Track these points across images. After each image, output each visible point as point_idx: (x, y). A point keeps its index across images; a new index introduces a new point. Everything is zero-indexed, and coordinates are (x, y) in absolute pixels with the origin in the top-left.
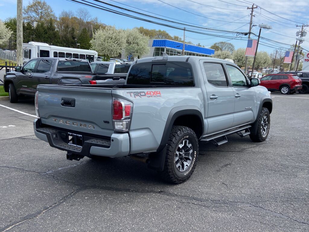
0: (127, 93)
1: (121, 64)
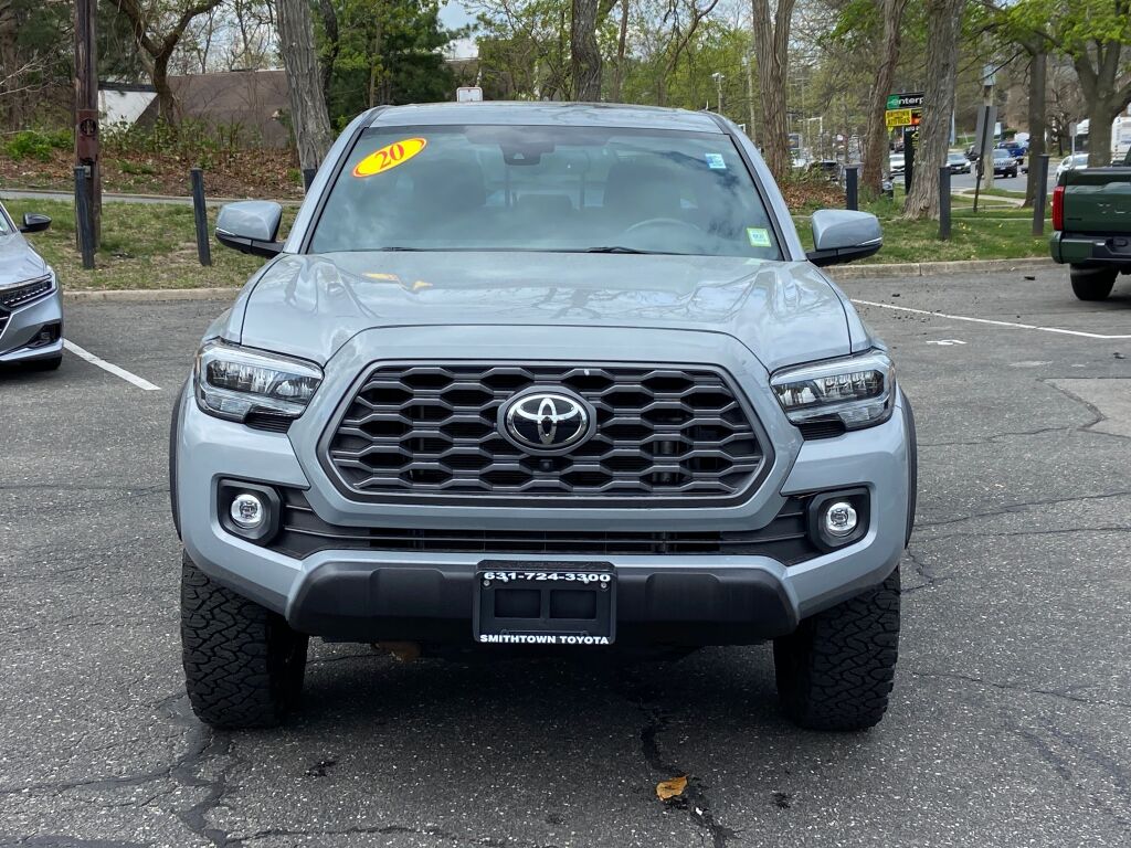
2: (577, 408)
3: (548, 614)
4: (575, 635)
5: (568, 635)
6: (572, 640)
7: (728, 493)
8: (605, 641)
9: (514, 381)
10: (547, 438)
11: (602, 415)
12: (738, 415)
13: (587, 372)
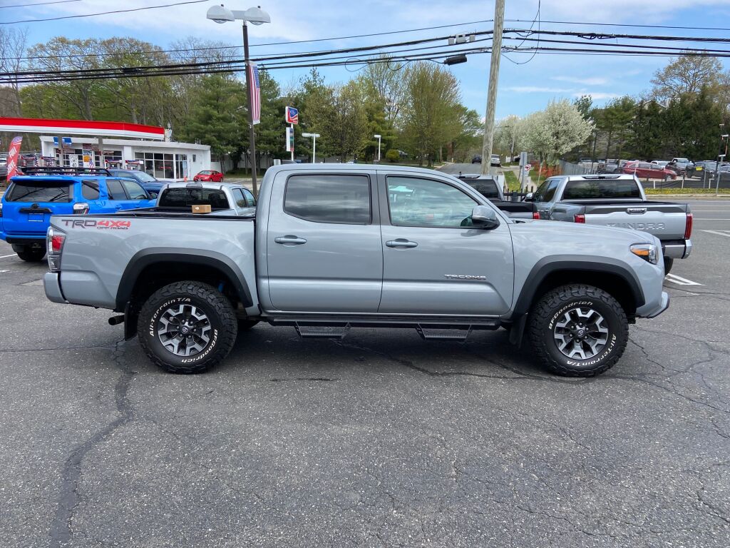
0: (63, 220)
1: (584, 179)
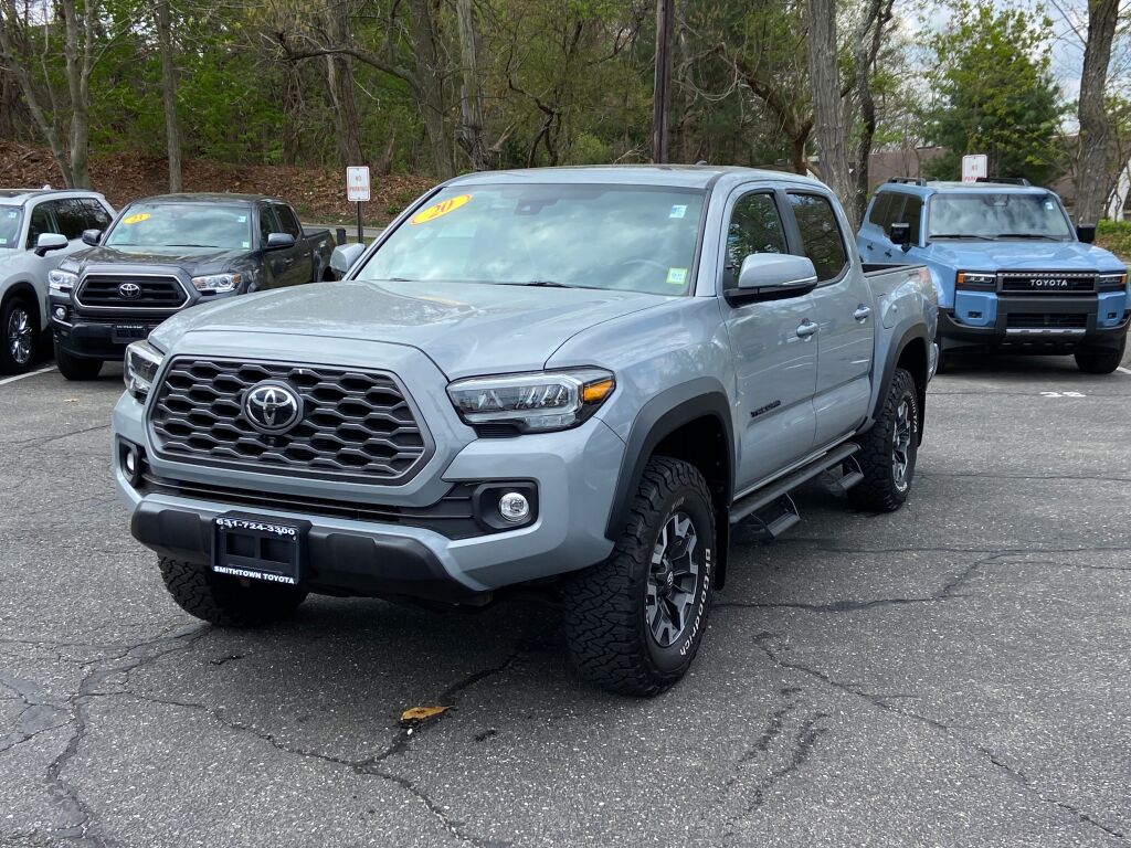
2: (290, 399)
3: (259, 556)
4: (274, 574)
5: (269, 573)
6: (271, 577)
7: (394, 475)
8: (291, 581)
9: (254, 375)
10: (269, 420)
11: (309, 406)
12: (405, 411)
13: (301, 371)
